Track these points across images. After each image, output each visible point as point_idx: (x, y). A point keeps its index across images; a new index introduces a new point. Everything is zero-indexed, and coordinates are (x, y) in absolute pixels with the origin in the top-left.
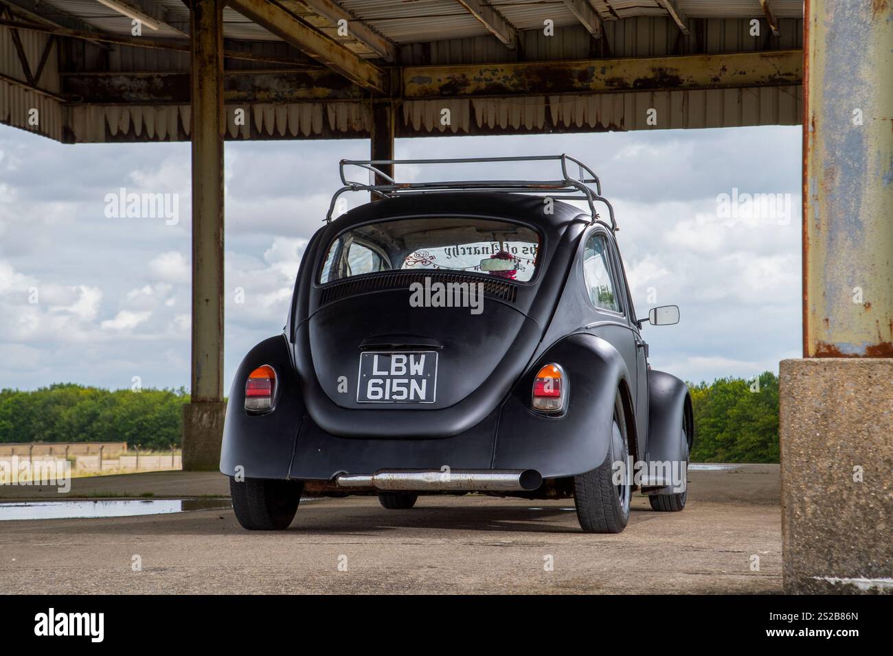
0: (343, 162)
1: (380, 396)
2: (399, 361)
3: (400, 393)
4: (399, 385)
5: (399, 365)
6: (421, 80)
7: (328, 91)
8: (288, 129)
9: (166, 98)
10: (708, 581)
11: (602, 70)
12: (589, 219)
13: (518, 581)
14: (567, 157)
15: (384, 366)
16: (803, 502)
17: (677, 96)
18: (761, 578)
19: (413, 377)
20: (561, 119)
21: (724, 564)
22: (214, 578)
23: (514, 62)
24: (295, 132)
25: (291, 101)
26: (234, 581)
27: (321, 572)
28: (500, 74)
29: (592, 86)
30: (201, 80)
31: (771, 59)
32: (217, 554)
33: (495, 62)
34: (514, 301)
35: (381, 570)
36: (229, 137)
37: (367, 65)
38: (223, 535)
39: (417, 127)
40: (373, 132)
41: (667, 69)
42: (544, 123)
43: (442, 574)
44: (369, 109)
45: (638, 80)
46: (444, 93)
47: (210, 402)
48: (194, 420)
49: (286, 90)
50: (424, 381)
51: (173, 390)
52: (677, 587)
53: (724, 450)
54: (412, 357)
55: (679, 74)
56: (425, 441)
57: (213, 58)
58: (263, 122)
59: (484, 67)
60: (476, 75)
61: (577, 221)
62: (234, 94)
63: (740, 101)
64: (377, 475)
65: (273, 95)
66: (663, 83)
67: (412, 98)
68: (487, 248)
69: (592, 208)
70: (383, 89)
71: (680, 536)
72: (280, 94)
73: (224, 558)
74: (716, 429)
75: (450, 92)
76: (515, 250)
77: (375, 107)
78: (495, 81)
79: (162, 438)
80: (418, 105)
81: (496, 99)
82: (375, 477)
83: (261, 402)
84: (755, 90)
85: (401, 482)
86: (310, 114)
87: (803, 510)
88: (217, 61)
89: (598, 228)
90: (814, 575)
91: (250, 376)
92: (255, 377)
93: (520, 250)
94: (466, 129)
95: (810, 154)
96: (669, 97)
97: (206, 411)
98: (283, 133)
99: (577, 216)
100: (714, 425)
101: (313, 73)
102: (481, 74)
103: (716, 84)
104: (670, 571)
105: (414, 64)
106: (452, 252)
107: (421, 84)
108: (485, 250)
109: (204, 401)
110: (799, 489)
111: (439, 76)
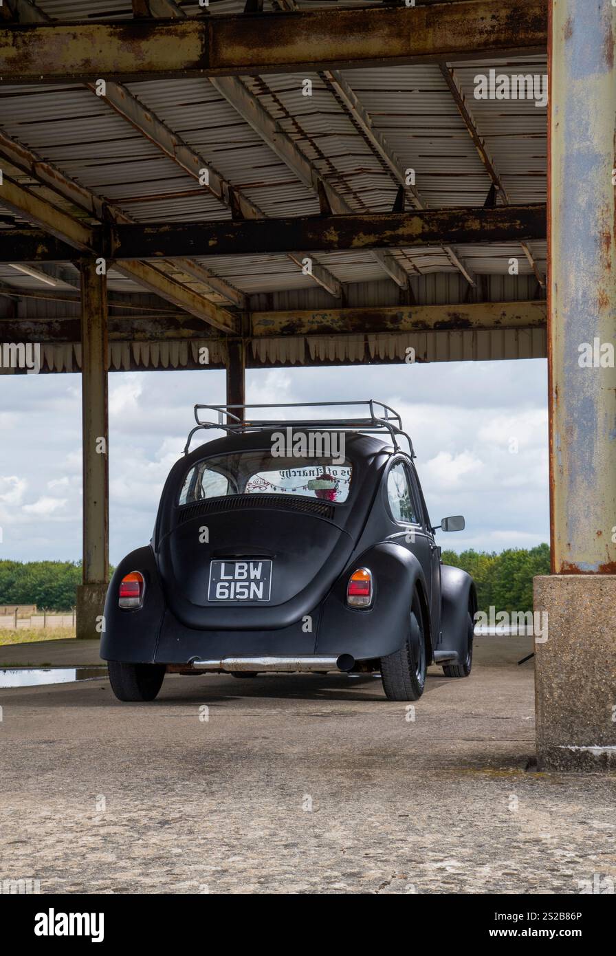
0: (197, 407)
1: (226, 596)
2: (242, 568)
3: (243, 593)
4: (241, 587)
5: (241, 571)
6: (266, 322)
7: (192, 332)
8: (160, 363)
9: (62, 338)
10: (480, 746)
11: (409, 316)
12: (392, 451)
13: (333, 750)
14: (374, 402)
15: (230, 572)
16: (551, 688)
17: (468, 335)
18: (522, 743)
19: (253, 581)
20: (377, 353)
21: (494, 731)
22: (91, 749)
23: (339, 308)
24: (165, 364)
25: (162, 340)
26: (108, 752)
27: (178, 744)
28: (329, 318)
29: (401, 327)
30: (90, 327)
31: (539, 307)
32: (96, 726)
33: (325, 308)
34: (333, 518)
35: (226, 741)
36: (113, 369)
37: (223, 312)
38: (102, 707)
39: (263, 360)
40: (228, 364)
41: (460, 314)
42: (364, 356)
43: (273, 744)
44: (225, 346)
45: (437, 323)
46: (285, 332)
47: (98, 584)
48: (85, 598)
49: (158, 331)
50: (261, 584)
51: (74, 562)
52: (456, 754)
53: (512, 606)
54: (251, 564)
55: (469, 318)
56: (263, 632)
57: (99, 310)
58: (140, 357)
59: (316, 312)
60: (310, 319)
61: (383, 453)
62: (117, 334)
63: (517, 339)
64: (224, 659)
65: (148, 335)
66: (458, 324)
67: (260, 337)
68: (313, 471)
69: (394, 442)
70: (236, 330)
71: (464, 703)
72: (154, 334)
73: (101, 730)
74: (506, 589)
75: (290, 331)
76: (335, 473)
77: (230, 344)
78: (324, 323)
79: (65, 601)
80: (264, 342)
81: (325, 338)
82: (223, 661)
83: (132, 601)
84: (528, 331)
85: (243, 665)
86: (178, 350)
87: (551, 695)
88: (102, 314)
89: (399, 457)
90: (559, 745)
91: (124, 580)
92: (127, 581)
93: (339, 473)
94: (302, 361)
95: (554, 415)
96: (462, 336)
97: (94, 591)
98: (156, 365)
99: (384, 448)
100: (504, 586)
101: (179, 317)
102: (314, 318)
103: (497, 325)
104: (452, 739)
105: (260, 310)
106: (285, 474)
107: (266, 325)
108: (312, 473)
109: (93, 583)
110: (548, 677)
111: (280, 320)
